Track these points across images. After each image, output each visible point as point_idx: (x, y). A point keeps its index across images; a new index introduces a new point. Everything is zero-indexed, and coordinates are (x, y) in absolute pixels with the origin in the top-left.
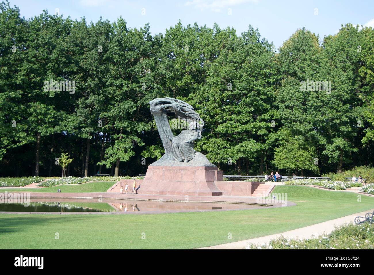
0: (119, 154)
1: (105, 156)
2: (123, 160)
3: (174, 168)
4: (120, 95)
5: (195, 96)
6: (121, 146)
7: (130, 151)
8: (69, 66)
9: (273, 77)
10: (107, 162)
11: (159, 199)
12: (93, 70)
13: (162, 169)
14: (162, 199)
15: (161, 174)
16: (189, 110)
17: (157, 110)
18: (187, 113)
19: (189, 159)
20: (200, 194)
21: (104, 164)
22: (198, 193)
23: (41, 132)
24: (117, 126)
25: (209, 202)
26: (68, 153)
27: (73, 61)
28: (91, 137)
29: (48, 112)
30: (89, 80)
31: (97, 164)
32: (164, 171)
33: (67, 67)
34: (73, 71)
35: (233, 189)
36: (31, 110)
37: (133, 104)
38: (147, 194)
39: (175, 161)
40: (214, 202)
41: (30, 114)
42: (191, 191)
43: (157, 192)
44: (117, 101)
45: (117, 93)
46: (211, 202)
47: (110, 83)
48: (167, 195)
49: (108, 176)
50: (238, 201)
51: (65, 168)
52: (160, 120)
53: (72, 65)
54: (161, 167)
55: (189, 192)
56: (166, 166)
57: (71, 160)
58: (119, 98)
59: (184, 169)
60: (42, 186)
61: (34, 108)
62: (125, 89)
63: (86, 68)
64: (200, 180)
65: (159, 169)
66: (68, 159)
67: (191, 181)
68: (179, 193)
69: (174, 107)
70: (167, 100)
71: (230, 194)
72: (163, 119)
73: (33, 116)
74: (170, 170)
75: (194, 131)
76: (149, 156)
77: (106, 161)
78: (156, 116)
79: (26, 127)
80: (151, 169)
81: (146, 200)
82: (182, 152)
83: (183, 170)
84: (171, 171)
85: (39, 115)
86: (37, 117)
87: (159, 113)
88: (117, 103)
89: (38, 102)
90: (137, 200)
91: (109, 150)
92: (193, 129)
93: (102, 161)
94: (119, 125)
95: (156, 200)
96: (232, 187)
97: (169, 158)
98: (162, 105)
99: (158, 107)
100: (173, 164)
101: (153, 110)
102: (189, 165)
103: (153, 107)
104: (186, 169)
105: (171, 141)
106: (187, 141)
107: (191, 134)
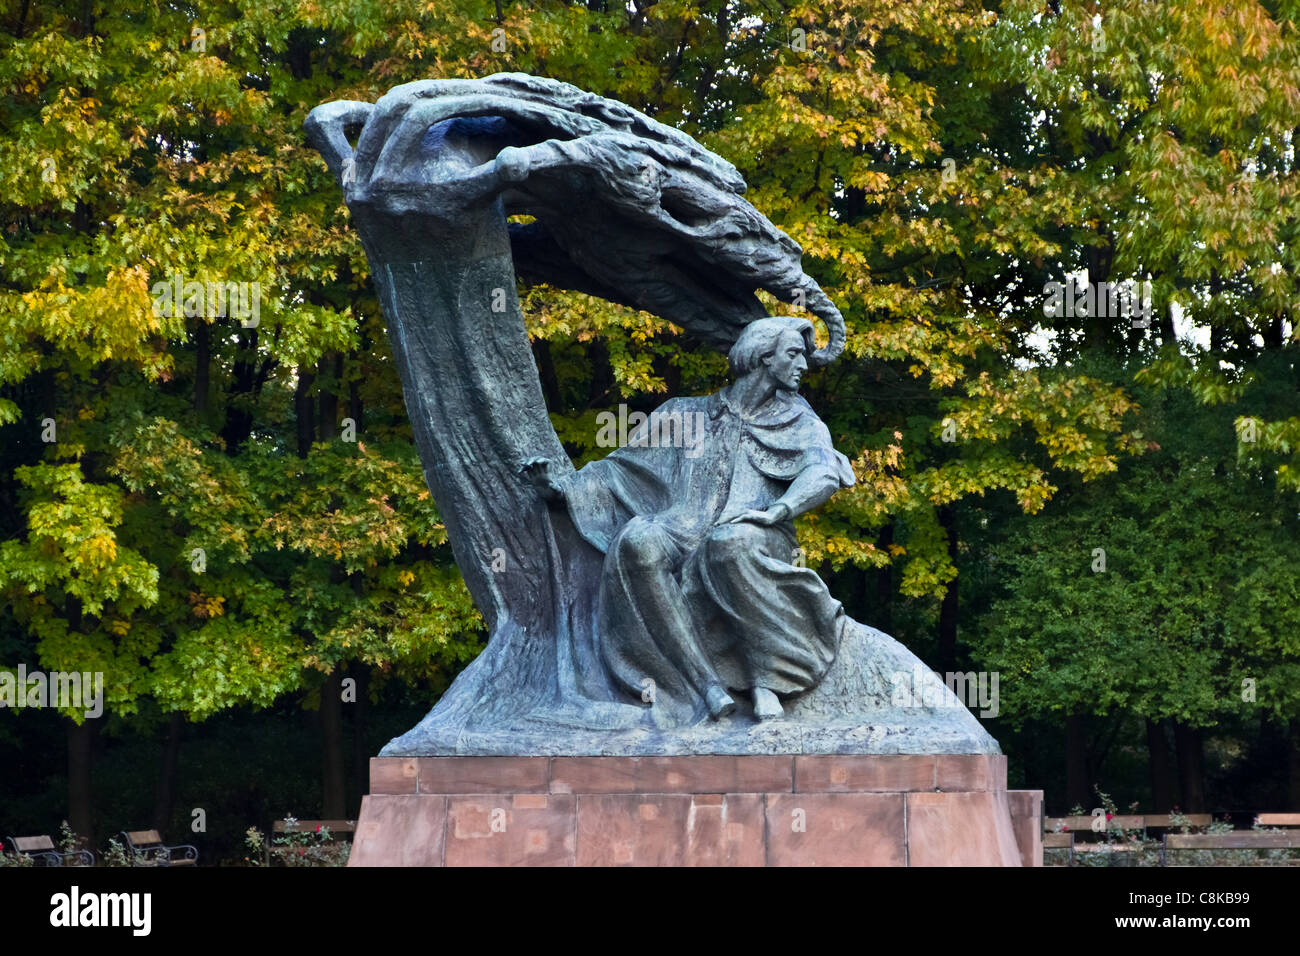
3: (674, 780)
13: (546, 787)
16: (726, 199)
19: (787, 688)
32: (562, 803)
39: (656, 711)
54: (530, 774)
56: (584, 760)
59: (778, 787)
65: (513, 791)
70: (521, 105)
74: (633, 801)
75: (792, 408)
80: (403, 787)
83: (774, 799)
84: (649, 812)
87: (452, 229)
92: (781, 391)
97: (566, 678)
98: (513, 155)
99: (455, 168)
100: (641, 735)
101: (399, 206)
102: (829, 744)
103: (396, 165)
104: (804, 788)
105: (558, 504)
106: (770, 516)
107: (766, 437)
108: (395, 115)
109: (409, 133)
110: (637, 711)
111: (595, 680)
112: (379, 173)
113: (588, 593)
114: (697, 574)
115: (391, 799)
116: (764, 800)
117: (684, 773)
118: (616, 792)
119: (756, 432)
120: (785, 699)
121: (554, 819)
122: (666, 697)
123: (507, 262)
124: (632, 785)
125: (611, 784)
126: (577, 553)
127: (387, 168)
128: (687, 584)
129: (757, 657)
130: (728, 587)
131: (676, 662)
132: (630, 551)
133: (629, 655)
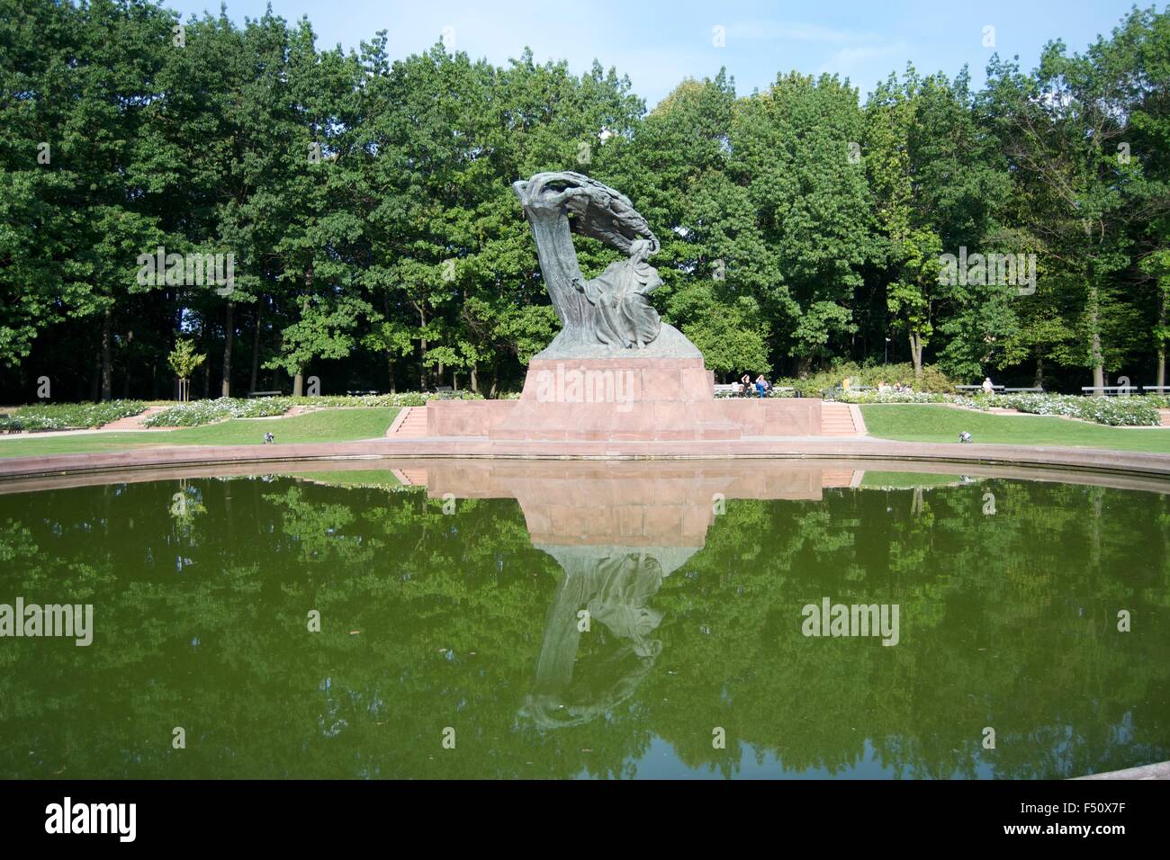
0: (318, 342)
1: (284, 347)
2: (332, 356)
3: (616, 365)
4: (323, 197)
5: (495, 208)
6: (318, 323)
7: (340, 336)
8: (198, 115)
9: (674, 168)
10: (287, 361)
11: (608, 453)
12: (259, 132)
13: (579, 367)
16: (627, 207)
17: (550, 202)
18: (621, 216)
19: (647, 340)
20: (707, 435)
21: (280, 366)
22: (702, 432)
23: (128, 283)
24: (322, 273)
26: (191, 341)
27: (209, 104)
28: (253, 299)
29: (144, 232)
30: (250, 156)
31: (263, 367)
33: (191, 119)
34: (209, 128)
35: (770, 417)
36: (102, 225)
37: (353, 220)
38: (544, 441)
39: (610, 346)
41: (99, 237)
42: (681, 426)
43: (578, 435)
44: (312, 212)
45: (317, 193)
47: (298, 166)
48: (611, 441)
49: (280, 395)
50: (850, 451)
51: (187, 377)
52: (551, 233)
53: (206, 115)
54: (575, 364)
55: (675, 429)
56: (590, 360)
57: (200, 359)
58: (319, 205)
59: (646, 367)
60: (158, 426)
61: (108, 218)
62: (334, 182)
63: (243, 123)
64: (694, 396)
66: (192, 354)
67: (671, 399)
68: (648, 434)
69: (594, 196)
70: (572, 179)
71: (761, 432)
72: (560, 230)
73: (107, 240)
75: (646, 265)
76: (385, 346)
77: (285, 357)
78: (541, 220)
79: (89, 268)
80: (538, 368)
81: (563, 457)
82: (628, 321)
83: (644, 370)
85: (123, 239)
86: (117, 244)
87: (553, 213)
88: (313, 219)
89: (117, 207)
90: (532, 457)
91: (290, 332)
92: (644, 261)
93: (274, 359)
94: (326, 269)
95: (597, 458)
96: (767, 413)
97: (584, 338)
98: (569, 190)
99: (552, 196)
100: (605, 353)
101: (537, 206)
102: (659, 355)
103: (536, 195)
104: (652, 367)
105: (581, 290)
106: (642, 292)
107: (640, 272)
108: (536, 181)
109: (539, 185)
110: (604, 346)
111: (593, 338)
113: (591, 315)
114: (622, 308)
115: (536, 371)
116: (641, 370)
117: (619, 362)
118: (598, 367)
119: (638, 270)
120: (646, 343)
122: (613, 342)
123: (567, 223)
124: (604, 366)
126: (587, 304)
127: (535, 195)
128: (618, 311)
129: (638, 331)
130: (630, 311)
131: (615, 332)
132: (602, 302)
133: (602, 331)
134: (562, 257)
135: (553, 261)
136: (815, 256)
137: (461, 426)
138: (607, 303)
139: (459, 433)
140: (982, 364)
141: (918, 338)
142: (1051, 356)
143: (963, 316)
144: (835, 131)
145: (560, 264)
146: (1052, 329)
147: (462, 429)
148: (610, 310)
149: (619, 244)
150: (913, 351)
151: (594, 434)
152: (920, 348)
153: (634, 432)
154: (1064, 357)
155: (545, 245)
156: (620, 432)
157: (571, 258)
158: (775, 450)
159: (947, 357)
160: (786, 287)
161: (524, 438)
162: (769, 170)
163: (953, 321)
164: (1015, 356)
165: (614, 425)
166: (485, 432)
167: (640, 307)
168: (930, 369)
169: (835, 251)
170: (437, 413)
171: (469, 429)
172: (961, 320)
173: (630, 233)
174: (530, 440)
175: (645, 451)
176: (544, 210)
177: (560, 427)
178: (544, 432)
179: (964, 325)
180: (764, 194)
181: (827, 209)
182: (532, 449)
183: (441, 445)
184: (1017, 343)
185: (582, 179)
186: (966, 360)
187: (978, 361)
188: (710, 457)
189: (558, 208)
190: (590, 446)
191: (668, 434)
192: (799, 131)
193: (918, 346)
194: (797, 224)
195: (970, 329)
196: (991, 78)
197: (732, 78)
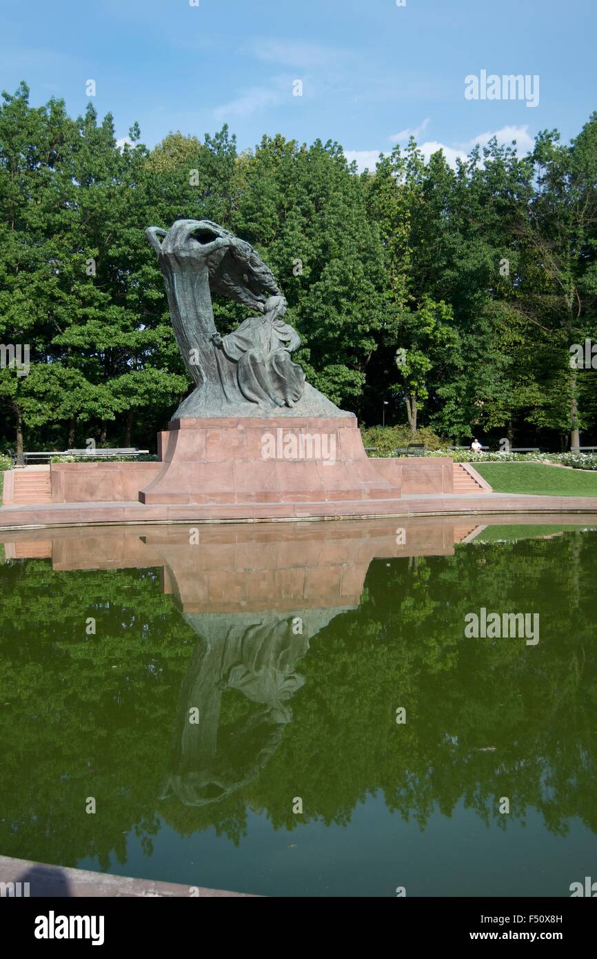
3: (274, 424)
11: (298, 515)
13: (236, 427)
14: (308, 515)
15: (236, 443)
17: (196, 252)
19: (295, 399)
20: (374, 494)
22: (368, 491)
25: (433, 514)
32: (242, 432)
35: (406, 476)
39: (260, 405)
40: (445, 513)
42: (346, 486)
43: (248, 496)
46: (439, 514)
48: (282, 502)
52: (192, 285)
54: (231, 423)
55: (343, 488)
59: (304, 426)
64: (352, 455)
65: (227, 428)
68: (318, 494)
69: (239, 248)
72: (201, 282)
75: (283, 323)
78: (183, 270)
80: (191, 427)
81: (251, 521)
82: (278, 379)
87: (198, 262)
90: (216, 521)
92: (280, 317)
95: (286, 520)
96: (404, 472)
99: (196, 245)
100: (258, 412)
101: (183, 254)
102: (316, 414)
103: (182, 242)
104: (310, 427)
105: (220, 346)
107: (279, 329)
108: (181, 228)
109: (186, 233)
110: (255, 405)
112: (178, 244)
113: (230, 372)
114: (272, 366)
115: (189, 430)
116: (300, 430)
117: (277, 422)
118: (257, 428)
119: (276, 327)
120: (295, 401)
121: (240, 436)
122: (262, 401)
124: (263, 426)
125: (257, 426)
126: (226, 361)
127: (180, 243)
128: (267, 369)
129: (288, 390)
130: (282, 369)
131: (266, 391)
132: (253, 358)
133: (251, 389)
134: (201, 310)
135: (192, 315)
136: (341, 319)
137: (91, 491)
138: (259, 361)
139: (89, 498)
140: (471, 426)
141: (414, 402)
142: (530, 420)
143: (457, 381)
144: (348, 199)
145: (198, 317)
146: (532, 394)
147: (92, 494)
148: (261, 367)
149: (245, 300)
150: (409, 414)
151: (265, 496)
152: (415, 410)
153: (304, 493)
154: (540, 419)
155: (184, 297)
156: (292, 493)
157: (208, 312)
158: (447, 507)
159: (439, 420)
160: (309, 350)
161: (188, 501)
162: (291, 233)
163: (448, 386)
164: (499, 419)
165: (283, 487)
166: (117, 496)
167: (291, 365)
168: (426, 431)
169: (359, 316)
170: (63, 477)
171: (99, 495)
172: (453, 385)
173: (260, 288)
174: (196, 504)
175: (331, 511)
176: (190, 259)
177: (227, 489)
178: (211, 495)
179: (458, 389)
180: (286, 256)
181: (354, 274)
182: (214, 513)
183: (108, 511)
184: (501, 407)
185: (220, 230)
186: (458, 423)
187: (468, 424)
188: (392, 516)
189: (205, 258)
190: (277, 508)
191: (338, 494)
192: (313, 195)
193: (414, 409)
194: (327, 288)
195: (463, 393)
196: (488, 159)
197: (234, 137)
